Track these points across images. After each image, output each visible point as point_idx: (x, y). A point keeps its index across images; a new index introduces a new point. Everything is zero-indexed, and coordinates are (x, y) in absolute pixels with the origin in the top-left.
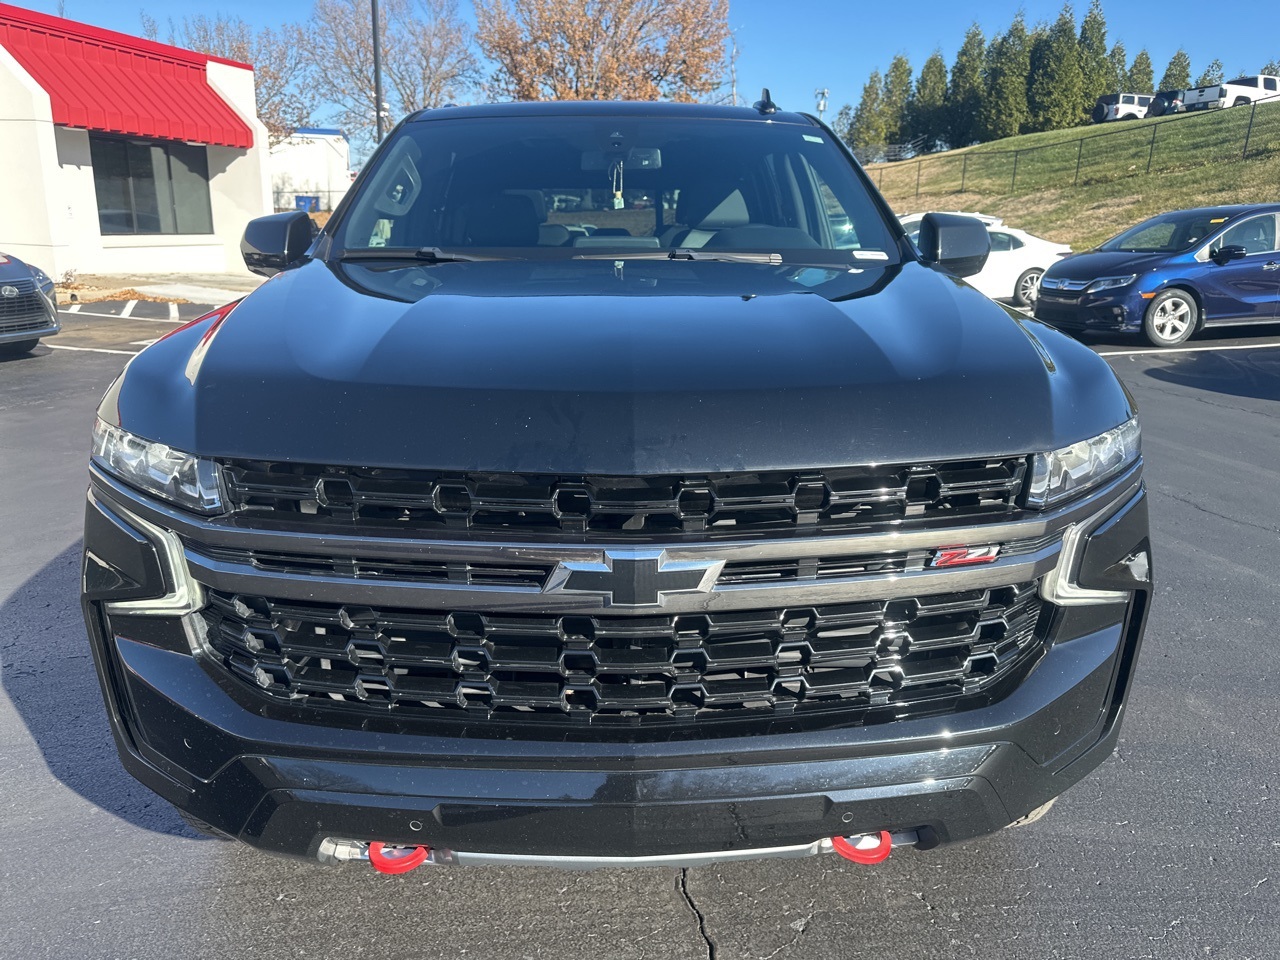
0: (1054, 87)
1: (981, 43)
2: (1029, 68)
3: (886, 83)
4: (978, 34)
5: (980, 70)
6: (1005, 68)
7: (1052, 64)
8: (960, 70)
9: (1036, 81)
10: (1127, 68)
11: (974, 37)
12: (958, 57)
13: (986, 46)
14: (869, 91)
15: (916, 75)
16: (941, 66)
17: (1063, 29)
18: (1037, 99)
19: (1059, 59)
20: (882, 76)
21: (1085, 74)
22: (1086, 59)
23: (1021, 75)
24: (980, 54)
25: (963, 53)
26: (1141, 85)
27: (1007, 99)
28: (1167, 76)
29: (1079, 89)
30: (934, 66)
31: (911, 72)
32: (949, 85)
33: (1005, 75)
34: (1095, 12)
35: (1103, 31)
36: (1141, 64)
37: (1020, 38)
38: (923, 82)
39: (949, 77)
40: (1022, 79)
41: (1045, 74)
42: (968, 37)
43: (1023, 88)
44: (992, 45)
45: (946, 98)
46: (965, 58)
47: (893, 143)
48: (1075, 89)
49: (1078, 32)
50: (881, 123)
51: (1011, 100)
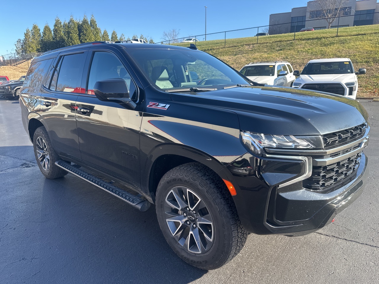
0: (87, 38)
1: (60, 23)
2: (78, 32)
3: (32, 33)
4: (59, 20)
5: (62, 31)
6: (71, 31)
7: (84, 31)
8: (55, 31)
9: (81, 36)
10: (102, 34)
11: (58, 21)
12: (54, 26)
13: (62, 24)
14: (26, 35)
15: (42, 31)
16: (49, 29)
17: (85, 22)
18: (83, 41)
19: (86, 30)
20: (30, 30)
21: (94, 35)
22: (93, 31)
23: (76, 34)
24: (61, 26)
25: (55, 26)
26: (107, 39)
27: (74, 40)
28: (112, 37)
29: (94, 39)
30: (47, 28)
31: (40, 30)
32: (53, 35)
33: (72, 33)
34: (93, 18)
35: (96, 24)
36: (105, 33)
37: (73, 23)
38: (44, 33)
39: (53, 33)
40: (77, 35)
41: (83, 34)
42: (56, 21)
43: (78, 38)
44: (64, 24)
45: (54, 39)
46: (56, 27)
47: (39, 52)
48: (93, 39)
49: (89, 23)
50: (33, 45)
51: (75, 41)
